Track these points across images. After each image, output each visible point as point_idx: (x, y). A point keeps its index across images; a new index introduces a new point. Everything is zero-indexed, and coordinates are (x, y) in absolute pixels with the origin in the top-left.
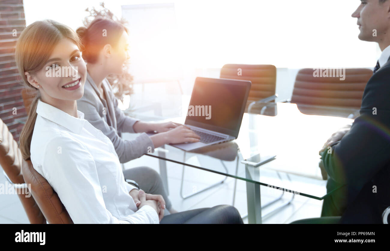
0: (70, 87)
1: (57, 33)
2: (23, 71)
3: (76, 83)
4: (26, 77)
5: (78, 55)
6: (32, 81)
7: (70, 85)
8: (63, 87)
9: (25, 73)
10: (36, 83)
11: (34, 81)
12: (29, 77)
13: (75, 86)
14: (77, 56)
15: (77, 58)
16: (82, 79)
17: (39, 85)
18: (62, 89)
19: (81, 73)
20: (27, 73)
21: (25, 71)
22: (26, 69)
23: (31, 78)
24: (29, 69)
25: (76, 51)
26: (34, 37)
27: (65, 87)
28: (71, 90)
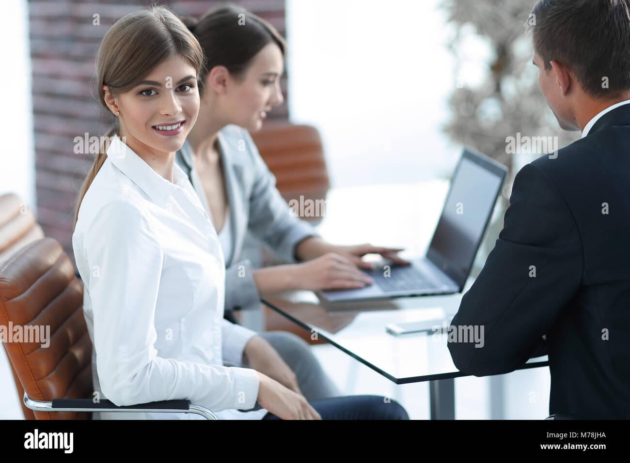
0: (163, 130)
1: (168, 45)
2: (102, 83)
3: (175, 127)
4: (103, 93)
5: (191, 84)
6: (111, 101)
7: (165, 128)
8: (154, 127)
9: (103, 87)
10: (116, 106)
11: (113, 103)
12: (107, 94)
13: (172, 130)
14: (188, 86)
15: (188, 88)
16: (187, 124)
17: (119, 112)
18: (150, 129)
19: (188, 112)
20: (106, 88)
21: (104, 84)
22: (107, 81)
23: (111, 97)
24: (112, 84)
25: (190, 77)
26: (132, 41)
27: (157, 127)
28: (164, 135)
